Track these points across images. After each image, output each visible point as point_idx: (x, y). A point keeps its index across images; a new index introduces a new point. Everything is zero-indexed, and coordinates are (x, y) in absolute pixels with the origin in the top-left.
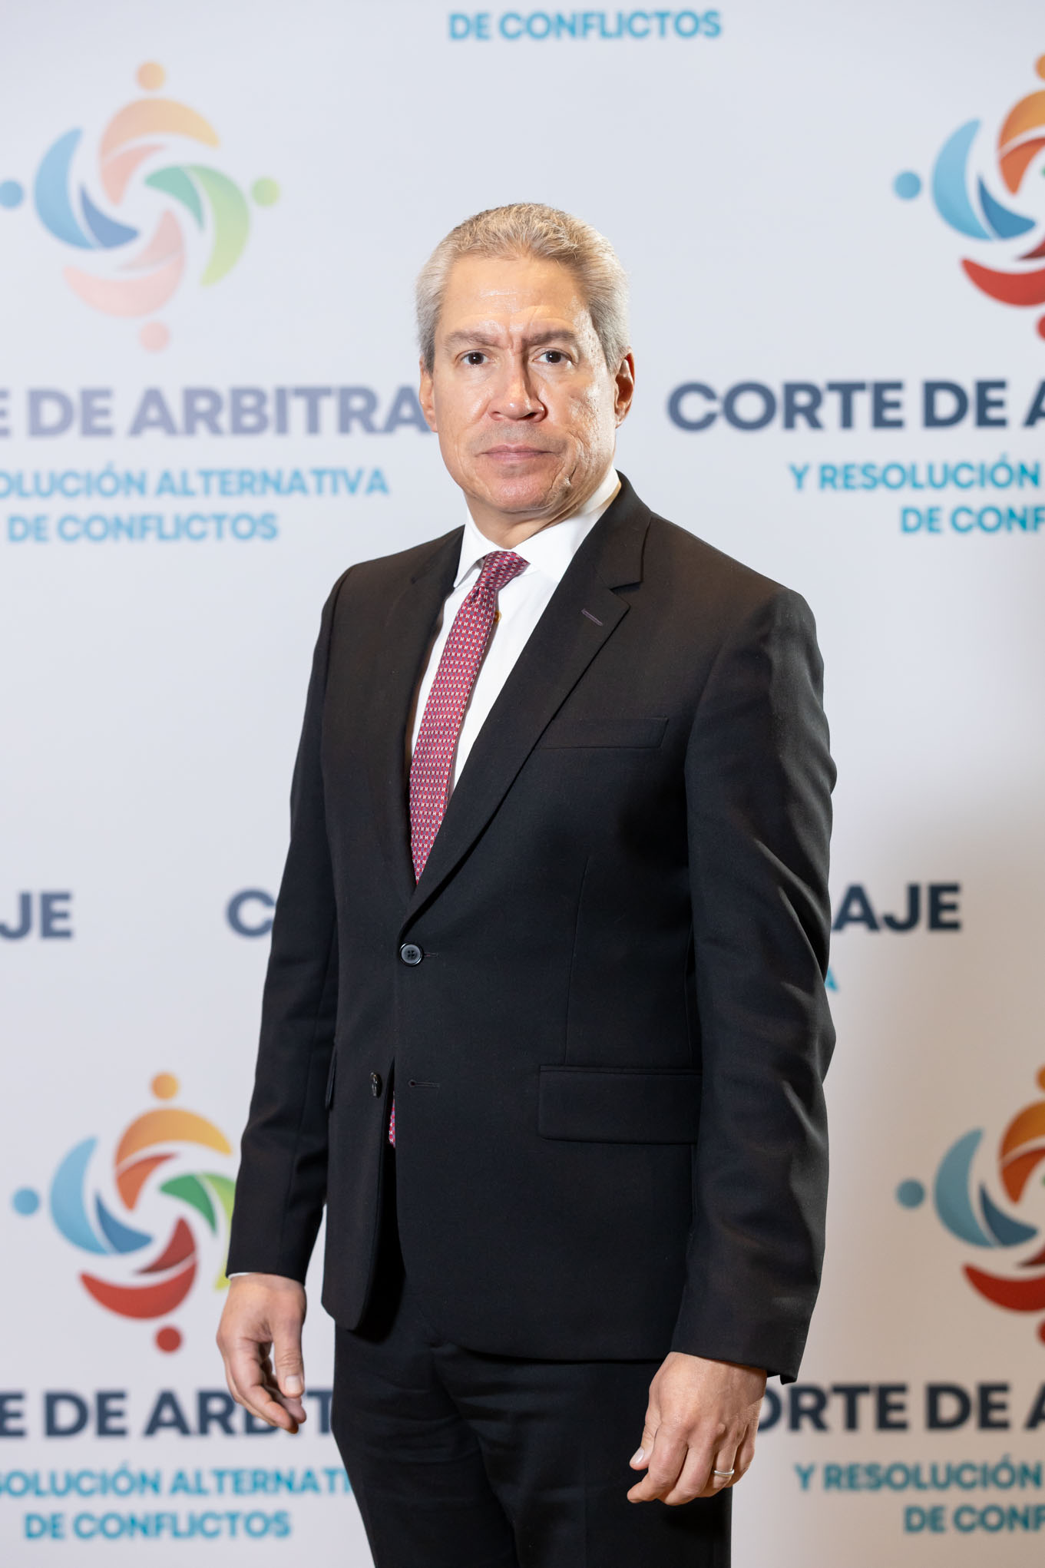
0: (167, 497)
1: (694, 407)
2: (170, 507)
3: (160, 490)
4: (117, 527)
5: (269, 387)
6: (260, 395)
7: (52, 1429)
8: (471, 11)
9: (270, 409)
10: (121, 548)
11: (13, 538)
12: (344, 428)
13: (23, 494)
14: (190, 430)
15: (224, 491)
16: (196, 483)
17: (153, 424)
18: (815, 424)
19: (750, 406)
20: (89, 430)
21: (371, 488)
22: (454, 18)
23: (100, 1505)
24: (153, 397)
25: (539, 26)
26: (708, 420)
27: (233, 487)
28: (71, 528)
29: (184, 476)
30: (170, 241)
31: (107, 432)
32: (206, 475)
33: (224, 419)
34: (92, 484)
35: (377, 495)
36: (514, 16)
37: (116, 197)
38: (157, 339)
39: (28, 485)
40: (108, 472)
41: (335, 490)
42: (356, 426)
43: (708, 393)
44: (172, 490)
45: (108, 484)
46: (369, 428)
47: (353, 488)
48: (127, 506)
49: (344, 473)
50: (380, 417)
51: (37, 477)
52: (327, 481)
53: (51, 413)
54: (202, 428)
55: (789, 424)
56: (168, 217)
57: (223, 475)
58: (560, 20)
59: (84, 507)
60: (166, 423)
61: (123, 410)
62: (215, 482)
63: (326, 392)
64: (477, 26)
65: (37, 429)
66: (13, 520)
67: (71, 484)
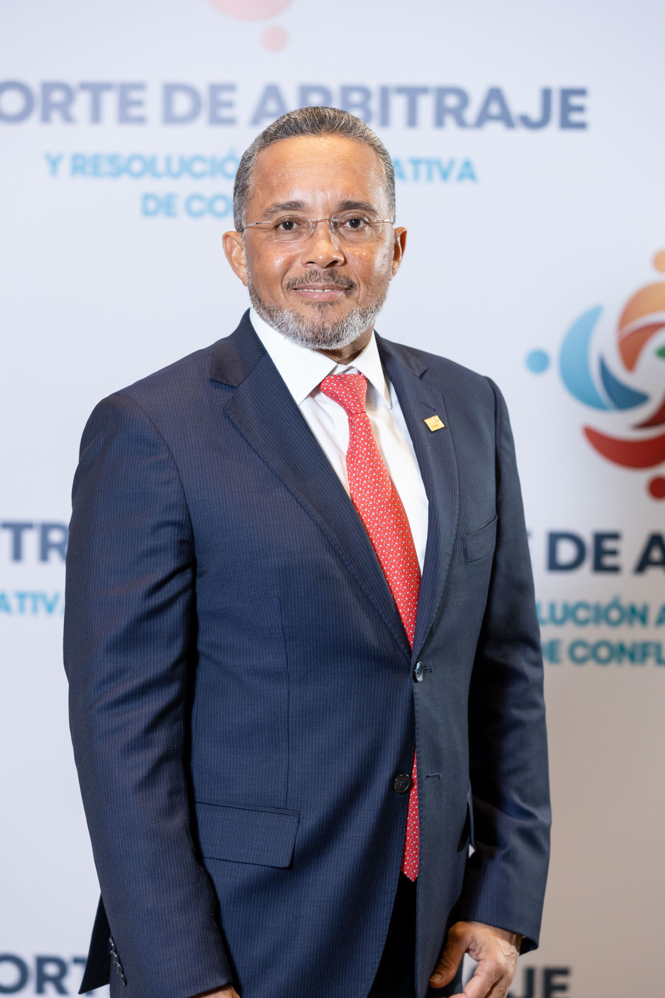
5: (374, 86)
6: (366, 92)
9: (375, 105)
11: (147, 213)
12: (439, 123)
13: (156, 175)
20: (215, 120)
21: (462, 176)
24: (272, 92)
28: (197, 206)
35: (467, 183)
38: (276, 40)
39: (161, 167)
41: (430, 177)
42: (450, 121)
46: (461, 123)
47: (445, 175)
49: (438, 163)
50: (471, 114)
51: (168, 160)
52: (423, 169)
53: (182, 104)
61: (245, 102)
63: (424, 90)
65: (170, 118)
66: (147, 197)
67: (198, 167)
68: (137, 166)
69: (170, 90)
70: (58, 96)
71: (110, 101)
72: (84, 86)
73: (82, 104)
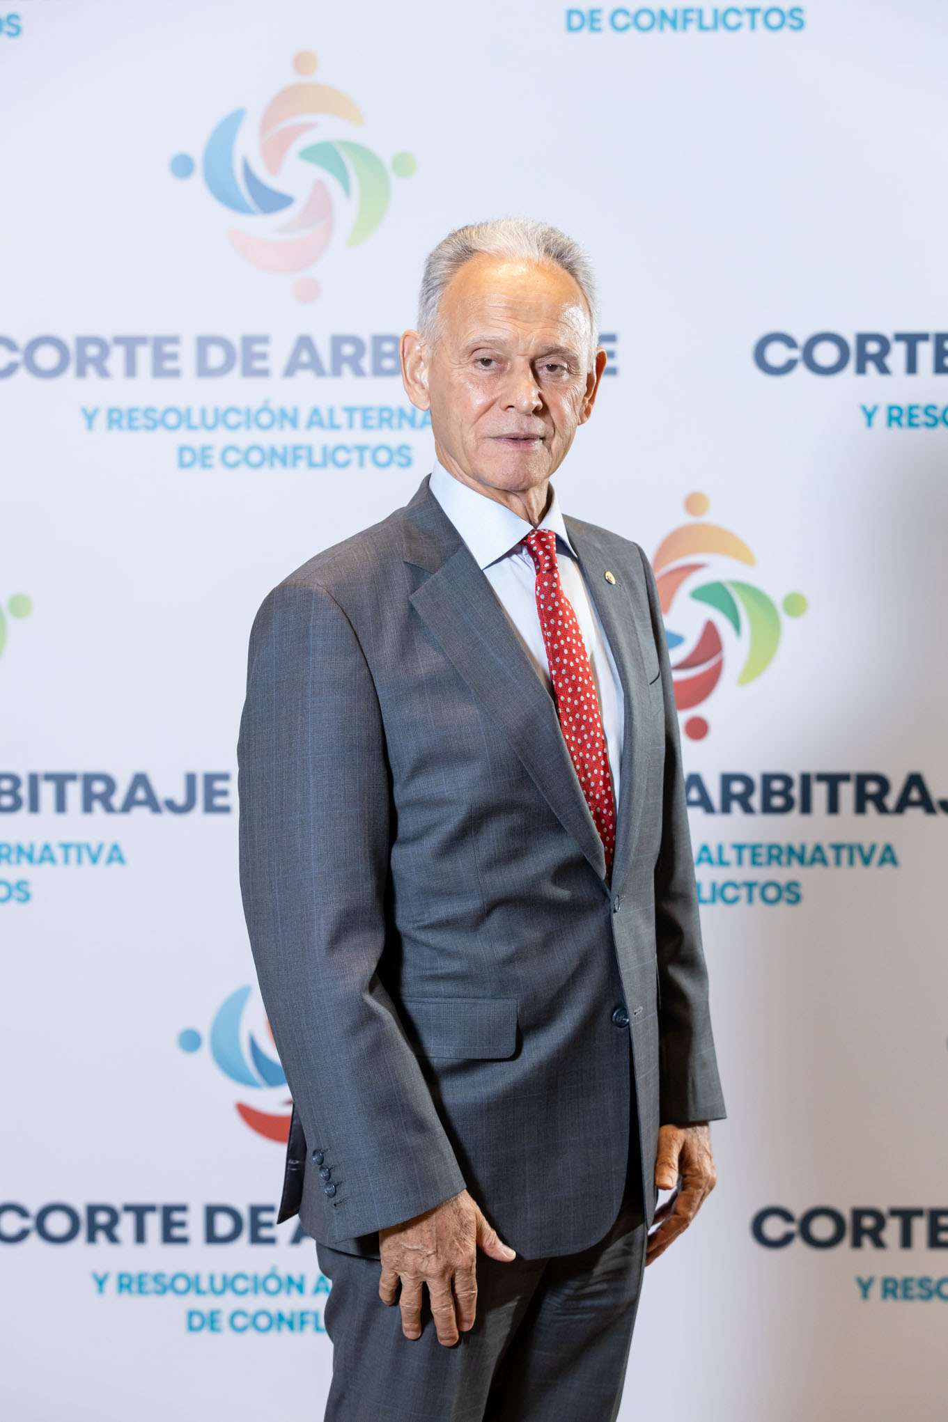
0: (316, 430)
1: (777, 354)
2: (318, 439)
3: (310, 424)
4: (274, 456)
7: (211, 1237)
8: (585, 8)
10: (276, 474)
11: (183, 465)
13: (191, 427)
14: (337, 372)
15: (366, 426)
16: (341, 418)
17: (305, 366)
18: (883, 369)
19: (826, 354)
20: (249, 372)
22: (570, 13)
23: (252, 1303)
24: (305, 343)
25: (645, 20)
26: (790, 366)
27: (374, 422)
28: (232, 457)
29: (331, 411)
30: (321, 208)
31: (265, 373)
32: (350, 411)
33: (366, 363)
34: (251, 419)
36: (624, 12)
37: (274, 169)
38: (308, 292)
39: (196, 419)
40: (265, 408)
43: (790, 342)
44: (321, 424)
45: (265, 418)
48: (281, 438)
51: (203, 412)
53: (216, 356)
54: (346, 369)
55: (861, 370)
56: (319, 186)
57: (365, 410)
58: (663, 14)
59: (244, 438)
60: (315, 366)
61: (278, 354)
62: (358, 417)
64: (590, 20)
65: (204, 371)
66: (182, 449)
67: (233, 419)
68: (172, 419)
69: (204, 343)
70: (92, 351)
71: (144, 355)
72: (118, 340)
73: (117, 358)
